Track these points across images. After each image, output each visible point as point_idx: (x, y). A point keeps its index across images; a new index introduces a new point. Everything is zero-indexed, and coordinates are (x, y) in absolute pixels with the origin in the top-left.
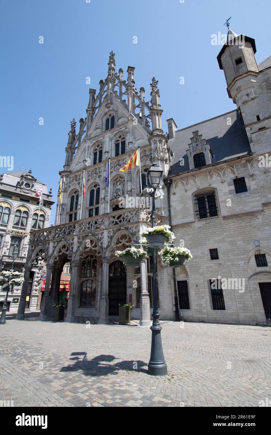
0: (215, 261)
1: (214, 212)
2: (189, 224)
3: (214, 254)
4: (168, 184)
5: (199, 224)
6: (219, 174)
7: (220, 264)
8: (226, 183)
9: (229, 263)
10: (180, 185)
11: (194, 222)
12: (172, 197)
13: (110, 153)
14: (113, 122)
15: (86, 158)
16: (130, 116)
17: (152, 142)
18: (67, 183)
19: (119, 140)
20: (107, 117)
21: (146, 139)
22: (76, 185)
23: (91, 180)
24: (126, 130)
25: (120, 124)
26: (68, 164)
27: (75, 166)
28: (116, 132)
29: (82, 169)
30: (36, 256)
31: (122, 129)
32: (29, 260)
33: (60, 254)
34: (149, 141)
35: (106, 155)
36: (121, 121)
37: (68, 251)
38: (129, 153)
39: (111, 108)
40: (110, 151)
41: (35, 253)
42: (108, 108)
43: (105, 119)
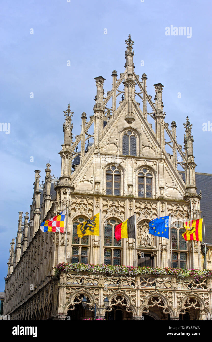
13: (134, 188)
14: (134, 145)
15: (98, 180)
16: (162, 153)
17: (191, 201)
18: (71, 203)
19: (144, 175)
20: (125, 132)
21: (178, 191)
22: (84, 212)
23: (109, 213)
24: (155, 167)
25: (146, 154)
26: (68, 176)
27: (79, 183)
28: (141, 163)
29: (98, 196)
30: (75, 301)
31: (150, 163)
32: (65, 305)
33: (114, 304)
34: (186, 197)
35: (130, 189)
36: (146, 151)
37: (126, 303)
38: (162, 200)
39: (133, 125)
40: (134, 185)
41: (73, 298)
42: (129, 123)
43: (122, 134)
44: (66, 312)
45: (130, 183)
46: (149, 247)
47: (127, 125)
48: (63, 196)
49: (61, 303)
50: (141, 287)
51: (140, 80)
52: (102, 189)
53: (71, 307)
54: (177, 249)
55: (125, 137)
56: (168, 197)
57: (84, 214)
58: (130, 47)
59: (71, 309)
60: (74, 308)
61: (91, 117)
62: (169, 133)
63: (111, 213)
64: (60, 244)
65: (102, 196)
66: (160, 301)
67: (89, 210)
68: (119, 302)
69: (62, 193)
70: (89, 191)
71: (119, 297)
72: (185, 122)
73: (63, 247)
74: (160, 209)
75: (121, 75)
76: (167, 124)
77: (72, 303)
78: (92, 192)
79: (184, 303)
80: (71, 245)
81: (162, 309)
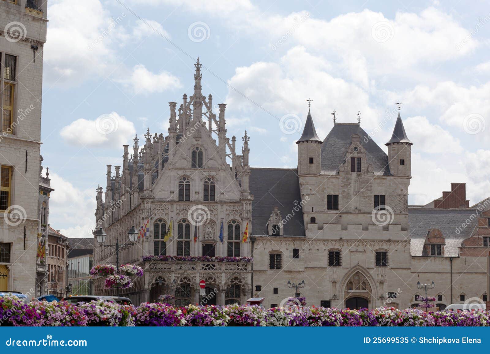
0: (276, 295)
1: (279, 267)
2: (264, 271)
3: (276, 291)
4: (253, 240)
5: (271, 272)
6: (286, 243)
7: (278, 296)
8: (289, 250)
9: (283, 296)
10: (261, 244)
11: (267, 271)
12: (255, 251)
13: (200, 194)
14: (201, 159)
15: (172, 189)
16: (223, 165)
17: (244, 203)
18: (152, 209)
19: (208, 183)
20: (194, 149)
21: (235, 194)
22: (162, 215)
23: (181, 215)
24: (217, 177)
25: (210, 166)
26: (150, 188)
27: (158, 193)
28: (206, 174)
29: (172, 202)
30: (155, 281)
31: (213, 173)
32: (149, 284)
33: (182, 282)
34: (240, 200)
35: (197, 196)
36: (211, 163)
37: (190, 281)
38: (222, 203)
39: (200, 142)
40: (200, 192)
41: (154, 279)
42: (197, 140)
43: (191, 150)
44: (150, 287)
45: (197, 190)
46: (211, 239)
47: (196, 143)
48: (145, 204)
49: (146, 282)
50: (200, 271)
51: (207, 100)
52: (175, 196)
53: (153, 285)
54: (233, 239)
55: (194, 153)
56: (227, 200)
57: (162, 217)
58: (198, 70)
59: (153, 286)
60: (155, 286)
61: (166, 138)
62: (229, 146)
63: (182, 215)
64: (145, 240)
65: (176, 202)
66: (213, 280)
67: (165, 214)
68: (185, 280)
69: (145, 203)
70: (166, 198)
71: (185, 278)
72: (244, 135)
73: (147, 243)
74: (219, 210)
75: (191, 97)
76: (228, 139)
77: (154, 282)
78: (168, 200)
79: (230, 280)
80: (154, 240)
81: (215, 284)
